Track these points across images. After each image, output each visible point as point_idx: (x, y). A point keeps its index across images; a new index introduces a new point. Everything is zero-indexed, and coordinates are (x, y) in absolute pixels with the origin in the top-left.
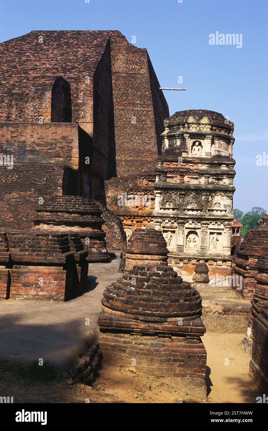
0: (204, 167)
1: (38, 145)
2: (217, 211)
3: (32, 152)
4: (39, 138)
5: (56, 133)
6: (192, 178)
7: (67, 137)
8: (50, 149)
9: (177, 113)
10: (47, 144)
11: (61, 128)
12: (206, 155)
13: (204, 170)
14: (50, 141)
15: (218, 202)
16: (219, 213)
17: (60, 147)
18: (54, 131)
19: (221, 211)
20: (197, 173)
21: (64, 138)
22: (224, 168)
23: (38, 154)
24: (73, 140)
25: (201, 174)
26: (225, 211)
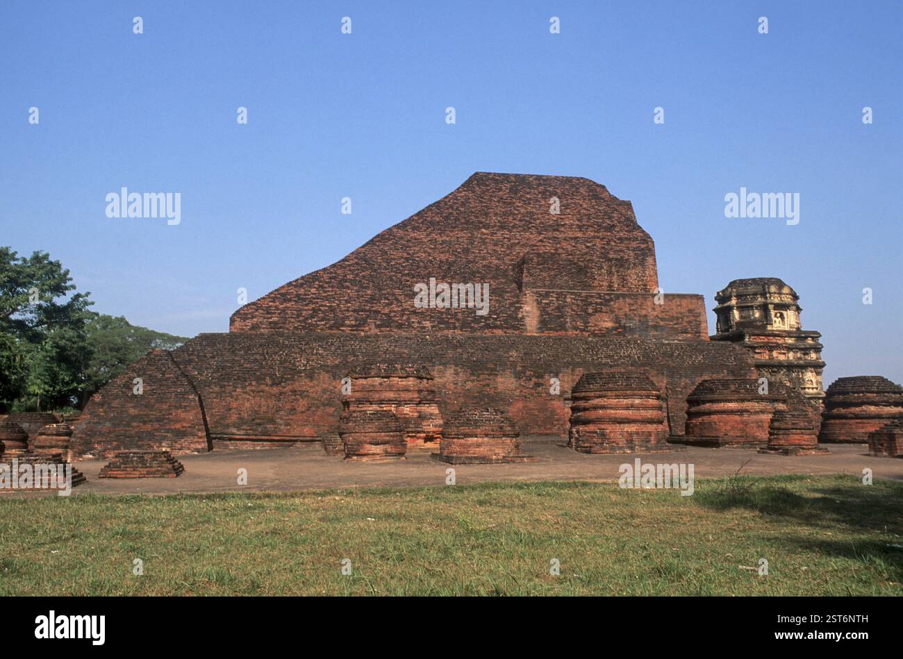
0: (790, 341)
1: (662, 319)
2: (809, 388)
3: (656, 327)
4: (663, 312)
5: (680, 306)
6: (780, 353)
7: (694, 310)
8: (675, 324)
9: (731, 283)
10: (672, 318)
11: (685, 301)
12: (791, 327)
13: (790, 344)
14: (675, 315)
15: (810, 379)
16: (811, 391)
17: (687, 322)
18: (678, 303)
19: (813, 388)
20: (786, 347)
21: (690, 311)
22: (810, 341)
23: (662, 330)
24: (700, 313)
25: (790, 348)
26: (817, 388)
